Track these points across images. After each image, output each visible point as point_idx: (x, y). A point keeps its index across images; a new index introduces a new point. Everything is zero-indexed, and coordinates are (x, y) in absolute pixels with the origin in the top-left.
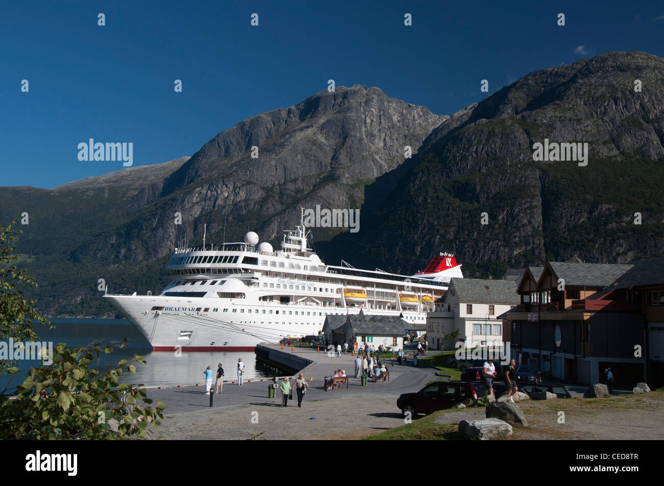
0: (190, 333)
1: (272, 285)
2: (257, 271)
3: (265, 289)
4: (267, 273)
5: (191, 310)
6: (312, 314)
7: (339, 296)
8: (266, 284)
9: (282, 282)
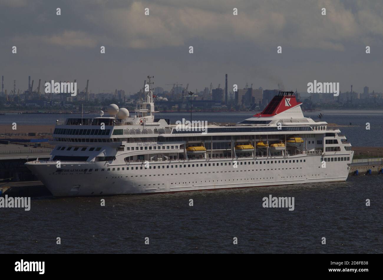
0: (79, 186)
1: (133, 148)
2: (124, 139)
3: (129, 151)
4: (129, 140)
5: (81, 171)
6: (162, 167)
7: (182, 151)
8: (128, 149)
9: (140, 145)
